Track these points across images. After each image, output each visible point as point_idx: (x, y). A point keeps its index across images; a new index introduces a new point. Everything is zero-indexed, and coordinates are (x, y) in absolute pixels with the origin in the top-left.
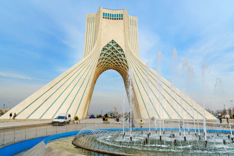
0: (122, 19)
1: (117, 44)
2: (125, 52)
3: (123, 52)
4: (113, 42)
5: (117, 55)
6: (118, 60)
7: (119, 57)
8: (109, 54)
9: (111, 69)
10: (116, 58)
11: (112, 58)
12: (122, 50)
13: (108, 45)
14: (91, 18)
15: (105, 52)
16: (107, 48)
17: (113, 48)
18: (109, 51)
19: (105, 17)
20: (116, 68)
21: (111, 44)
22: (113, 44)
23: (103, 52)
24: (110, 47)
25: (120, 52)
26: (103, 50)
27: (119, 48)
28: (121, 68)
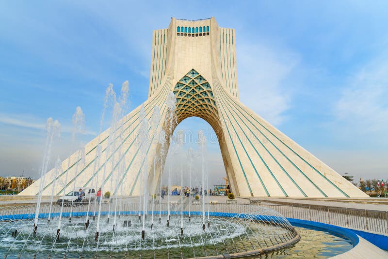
0: (208, 34)
1: (200, 76)
2: (212, 88)
3: (210, 87)
4: (193, 72)
5: (201, 93)
6: (203, 100)
7: (203, 97)
8: (188, 92)
9: (194, 115)
10: (200, 98)
11: (193, 98)
12: (207, 85)
13: (185, 78)
14: (160, 37)
15: (180, 89)
16: (183, 82)
17: (193, 82)
18: (188, 87)
19: (180, 33)
20: (200, 113)
21: (190, 76)
22: (195, 75)
23: (177, 89)
24: (189, 81)
25: (205, 89)
26: (178, 86)
27: (203, 82)
28: (208, 114)
